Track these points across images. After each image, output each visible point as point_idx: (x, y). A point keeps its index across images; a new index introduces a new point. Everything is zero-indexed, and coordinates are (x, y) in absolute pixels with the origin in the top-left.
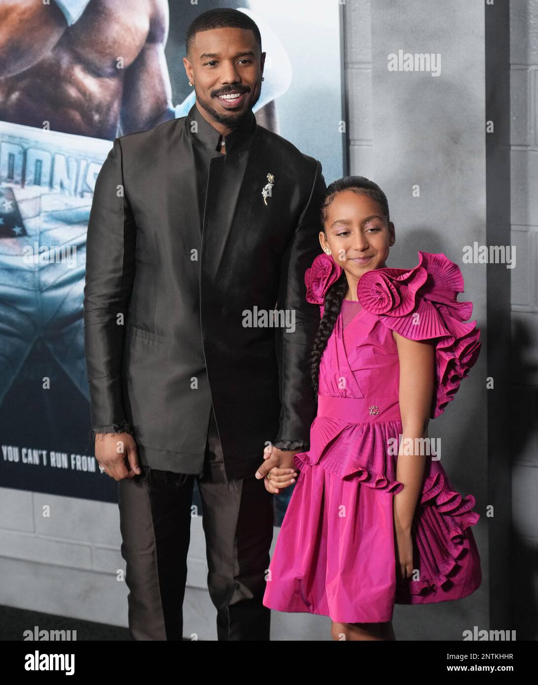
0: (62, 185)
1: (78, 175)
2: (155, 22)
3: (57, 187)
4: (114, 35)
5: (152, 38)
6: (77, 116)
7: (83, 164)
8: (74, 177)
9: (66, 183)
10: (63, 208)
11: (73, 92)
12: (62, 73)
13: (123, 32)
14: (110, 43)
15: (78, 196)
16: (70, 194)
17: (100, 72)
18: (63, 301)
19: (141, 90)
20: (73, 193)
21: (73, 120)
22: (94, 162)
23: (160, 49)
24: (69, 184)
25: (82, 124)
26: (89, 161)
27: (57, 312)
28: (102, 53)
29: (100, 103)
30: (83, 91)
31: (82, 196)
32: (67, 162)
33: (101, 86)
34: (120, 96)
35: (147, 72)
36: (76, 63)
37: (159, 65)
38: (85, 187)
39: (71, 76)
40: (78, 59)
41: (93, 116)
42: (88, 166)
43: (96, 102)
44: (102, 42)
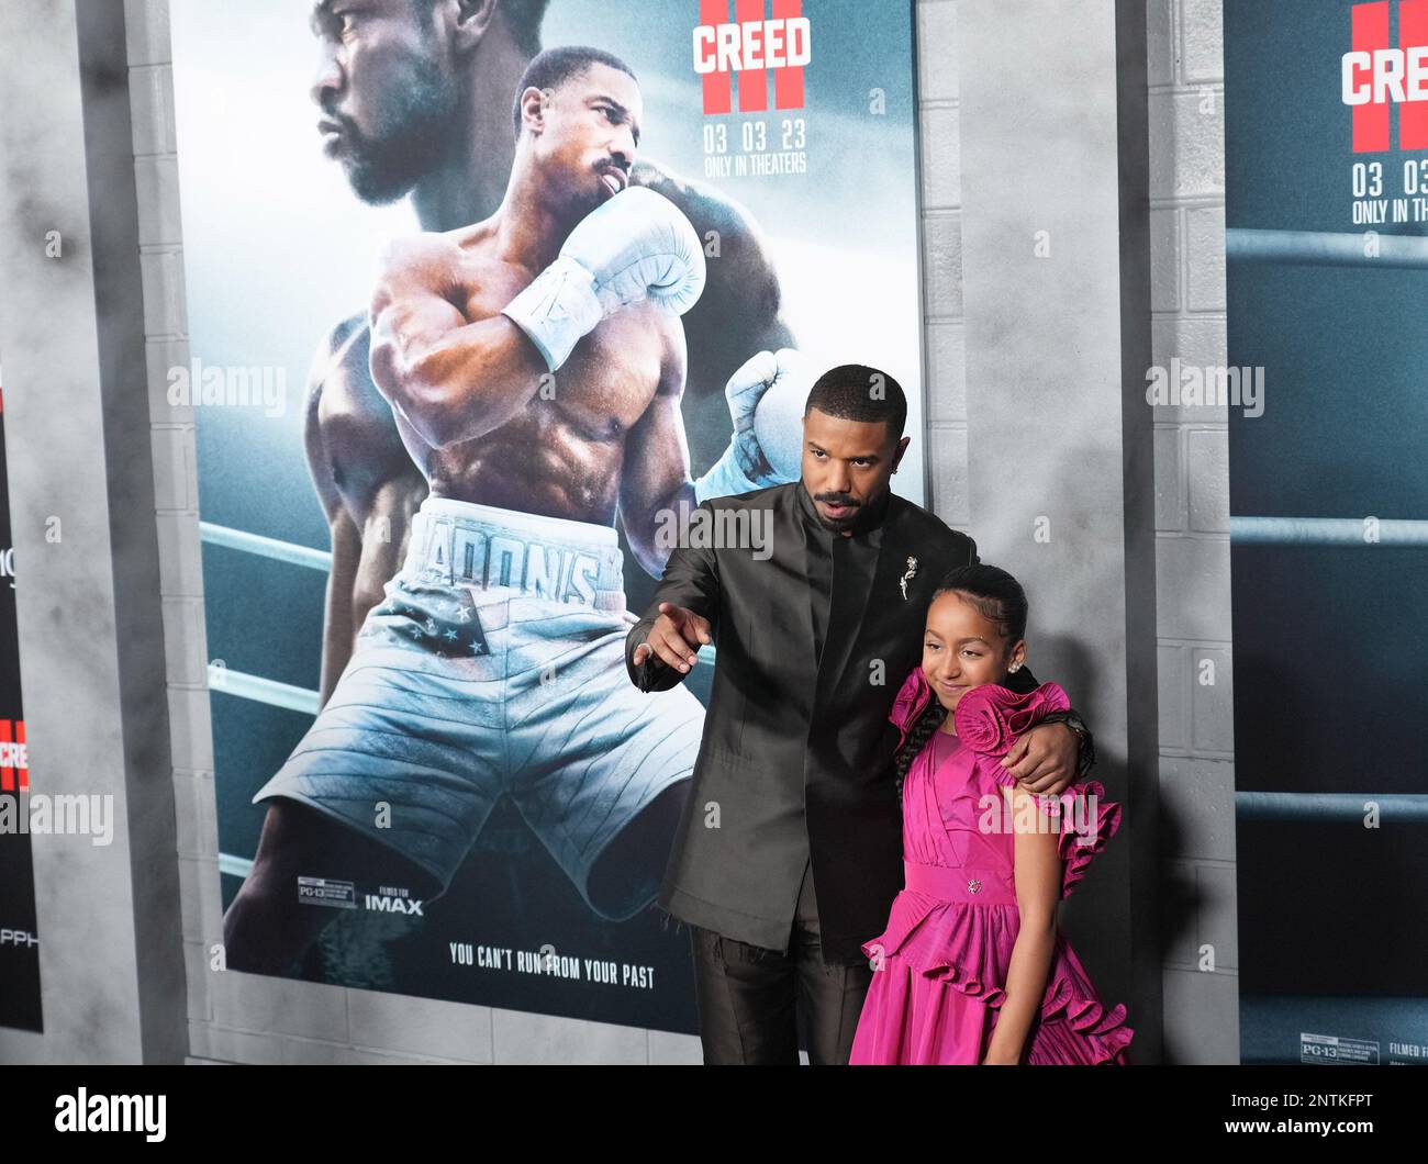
0: (538, 586)
1: (560, 572)
2: (668, 368)
3: (532, 588)
4: (612, 384)
5: (664, 388)
6: (560, 493)
7: (568, 557)
8: (555, 575)
9: (544, 584)
10: (540, 616)
11: (555, 461)
12: (541, 436)
13: (625, 381)
14: (606, 395)
15: (561, 601)
16: (550, 599)
17: (592, 433)
18: (539, 742)
19: (649, 457)
20: (554, 597)
21: (554, 498)
22: (584, 555)
23: (675, 402)
24: (549, 585)
25: (568, 503)
26: (577, 553)
27: (530, 758)
28: (594, 408)
29: (592, 475)
30: (569, 460)
31: (566, 601)
32: (546, 555)
33: (593, 453)
34: (620, 466)
35: (657, 433)
36: (559, 423)
37: (674, 425)
38: (570, 589)
39: (553, 440)
40: (563, 416)
41: (582, 492)
42: (574, 559)
43: (587, 474)
44: (595, 394)
